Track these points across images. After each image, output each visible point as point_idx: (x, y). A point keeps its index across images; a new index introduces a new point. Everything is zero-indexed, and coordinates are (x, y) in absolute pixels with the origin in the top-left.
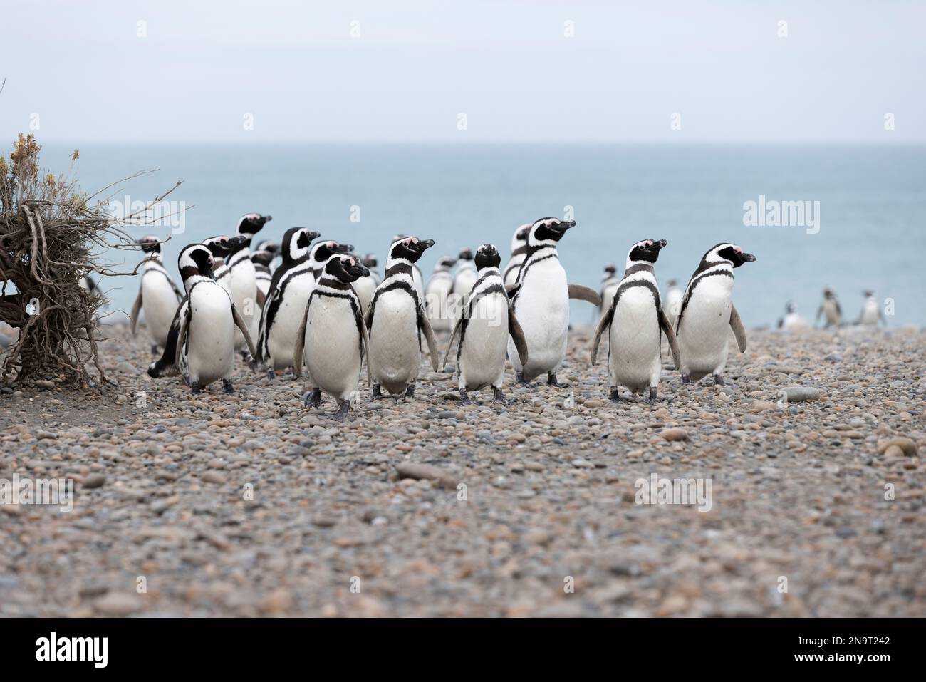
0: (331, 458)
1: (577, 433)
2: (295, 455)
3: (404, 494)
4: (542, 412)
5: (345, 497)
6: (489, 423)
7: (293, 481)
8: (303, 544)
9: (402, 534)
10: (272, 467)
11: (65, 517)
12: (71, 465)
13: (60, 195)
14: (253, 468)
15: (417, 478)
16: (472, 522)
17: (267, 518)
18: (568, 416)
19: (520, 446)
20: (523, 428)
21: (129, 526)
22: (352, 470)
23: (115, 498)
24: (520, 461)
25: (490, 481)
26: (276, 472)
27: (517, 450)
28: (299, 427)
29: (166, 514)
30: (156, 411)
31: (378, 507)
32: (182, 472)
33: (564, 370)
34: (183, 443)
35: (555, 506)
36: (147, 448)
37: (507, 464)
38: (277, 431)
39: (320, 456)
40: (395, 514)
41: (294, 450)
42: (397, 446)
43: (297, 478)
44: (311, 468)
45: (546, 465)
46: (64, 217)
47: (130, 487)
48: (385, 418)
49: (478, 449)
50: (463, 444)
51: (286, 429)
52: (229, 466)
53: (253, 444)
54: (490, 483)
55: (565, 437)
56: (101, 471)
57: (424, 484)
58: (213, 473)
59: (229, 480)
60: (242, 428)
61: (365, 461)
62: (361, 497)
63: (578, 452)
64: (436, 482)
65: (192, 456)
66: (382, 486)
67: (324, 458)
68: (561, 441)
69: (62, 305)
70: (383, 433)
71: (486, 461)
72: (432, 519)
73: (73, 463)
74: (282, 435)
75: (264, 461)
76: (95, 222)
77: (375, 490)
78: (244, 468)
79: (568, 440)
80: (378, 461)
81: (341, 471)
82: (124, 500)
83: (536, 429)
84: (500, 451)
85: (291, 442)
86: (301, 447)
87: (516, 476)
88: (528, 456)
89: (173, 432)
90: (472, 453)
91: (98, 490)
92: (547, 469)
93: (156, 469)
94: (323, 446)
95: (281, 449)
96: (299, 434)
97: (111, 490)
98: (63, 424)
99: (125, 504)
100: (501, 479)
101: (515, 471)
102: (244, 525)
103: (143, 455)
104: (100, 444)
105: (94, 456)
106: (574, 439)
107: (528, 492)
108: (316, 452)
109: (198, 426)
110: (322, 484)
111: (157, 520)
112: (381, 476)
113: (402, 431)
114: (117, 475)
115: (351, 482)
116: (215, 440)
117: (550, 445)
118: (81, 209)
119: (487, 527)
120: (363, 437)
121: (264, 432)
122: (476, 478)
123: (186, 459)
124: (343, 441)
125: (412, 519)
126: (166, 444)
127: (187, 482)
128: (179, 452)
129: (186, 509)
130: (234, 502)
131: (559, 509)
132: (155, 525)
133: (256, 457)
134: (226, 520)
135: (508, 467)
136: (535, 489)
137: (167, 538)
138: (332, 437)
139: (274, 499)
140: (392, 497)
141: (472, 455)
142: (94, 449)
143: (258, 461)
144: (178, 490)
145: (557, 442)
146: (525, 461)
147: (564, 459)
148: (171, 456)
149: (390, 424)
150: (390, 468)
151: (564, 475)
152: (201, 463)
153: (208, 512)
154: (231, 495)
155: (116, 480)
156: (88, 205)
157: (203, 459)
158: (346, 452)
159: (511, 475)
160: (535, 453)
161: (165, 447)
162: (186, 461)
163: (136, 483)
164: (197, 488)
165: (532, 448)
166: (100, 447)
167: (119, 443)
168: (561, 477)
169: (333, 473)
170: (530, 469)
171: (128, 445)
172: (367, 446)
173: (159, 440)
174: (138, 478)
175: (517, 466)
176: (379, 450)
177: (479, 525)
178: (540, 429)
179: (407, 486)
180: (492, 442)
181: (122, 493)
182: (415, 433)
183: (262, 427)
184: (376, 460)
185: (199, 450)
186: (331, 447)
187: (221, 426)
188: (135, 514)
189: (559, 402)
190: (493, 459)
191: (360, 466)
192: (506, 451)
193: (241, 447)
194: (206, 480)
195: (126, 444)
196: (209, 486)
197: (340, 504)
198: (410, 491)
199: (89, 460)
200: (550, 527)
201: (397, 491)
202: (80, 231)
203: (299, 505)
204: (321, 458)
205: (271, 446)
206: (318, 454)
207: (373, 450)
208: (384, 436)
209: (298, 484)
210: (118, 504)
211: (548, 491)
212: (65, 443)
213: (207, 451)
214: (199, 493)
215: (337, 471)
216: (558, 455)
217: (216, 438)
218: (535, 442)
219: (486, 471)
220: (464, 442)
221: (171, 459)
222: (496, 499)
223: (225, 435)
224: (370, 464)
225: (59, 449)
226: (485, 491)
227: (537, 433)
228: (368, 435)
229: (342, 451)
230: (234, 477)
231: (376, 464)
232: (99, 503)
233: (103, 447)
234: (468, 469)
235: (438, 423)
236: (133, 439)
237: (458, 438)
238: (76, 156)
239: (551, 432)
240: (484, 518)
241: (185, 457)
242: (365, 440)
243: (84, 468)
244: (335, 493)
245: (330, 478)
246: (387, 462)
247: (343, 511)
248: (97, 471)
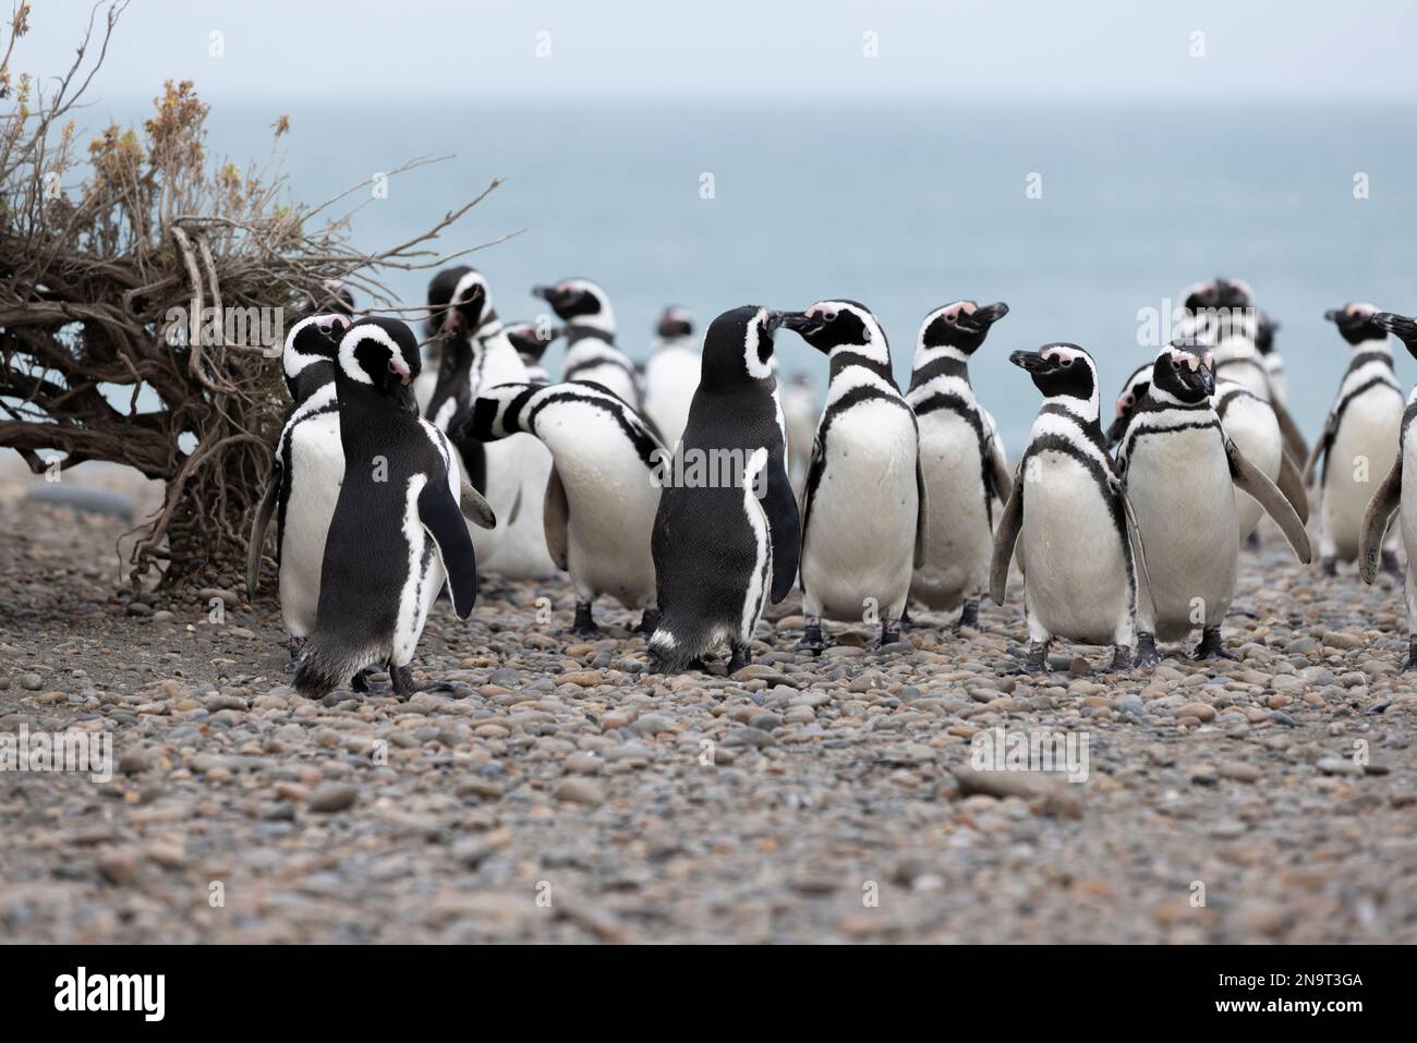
0: (815, 753)
1: (1322, 702)
2: (742, 745)
3: (973, 827)
4: (1246, 657)
5: (852, 833)
6: (1138, 681)
7: (743, 800)
8: (773, 928)
9: (977, 910)
10: (695, 770)
11: (277, 872)
12: (281, 764)
13: (249, 208)
14: (657, 771)
15: (998, 794)
16: (1121, 888)
17: (694, 876)
18: (1300, 666)
19: (1205, 729)
20: (1209, 692)
21: (412, 891)
22: (863, 778)
23: (377, 834)
24: (1206, 760)
25: (1150, 800)
26: (706, 780)
27: (1196, 737)
28: (744, 688)
29: (487, 867)
30: (446, 653)
31: (922, 855)
32: (512, 779)
33: (1279, 571)
34: (510, 720)
35: (1290, 854)
36: (436, 730)
37: (1182, 766)
38: (701, 695)
39: (792, 748)
40: (958, 869)
41: (740, 735)
42: (950, 728)
43: (750, 794)
44: (776, 772)
45: (1262, 768)
46: (257, 253)
47: (409, 810)
48: (920, 669)
49: (1117, 735)
50: (1086, 724)
51: (720, 692)
52: (608, 768)
53: (654, 723)
54: (1151, 804)
55: (1297, 711)
56: (345, 778)
57: (1014, 806)
58: (576, 782)
59: (611, 796)
60: (627, 689)
61: (887, 758)
62: (885, 832)
63: (1325, 742)
64: (1038, 802)
65: (528, 747)
66: (928, 810)
67: (803, 753)
68: (1288, 717)
69: (254, 434)
70: (920, 700)
71: (1138, 760)
72: (1036, 880)
73: (285, 761)
74: (712, 705)
75: (678, 757)
76: (321, 262)
77: (914, 820)
78: (637, 772)
79: (1303, 717)
80: (913, 759)
81: (840, 778)
82: (397, 837)
83: (1235, 694)
84: (1163, 739)
85: (731, 718)
86: (753, 729)
87: (1201, 790)
88: (1223, 750)
89: (487, 696)
90: (1106, 742)
91: (342, 816)
92: (1266, 776)
93: (457, 773)
94: (798, 727)
95: (712, 732)
96: (746, 703)
97: (369, 817)
98: (258, 680)
99: (400, 845)
100: (1171, 797)
101: (1200, 781)
102: (651, 891)
103: (428, 745)
104: (340, 721)
105: (327, 746)
106: (1317, 715)
107: (1230, 825)
108: (783, 739)
109: (537, 684)
110: (803, 806)
111: (468, 879)
112: (923, 791)
113: (957, 697)
114: (380, 786)
115: (862, 802)
116: (573, 714)
117: (1265, 728)
118: (292, 237)
119: (1151, 896)
120: (880, 708)
121: (673, 696)
122: (1121, 795)
123: (516, 753)
124: (838, 717)
125: (994, 879)
126: (475, 722)
127: (524, 800)
128: (502, 738)
129: (527, 857)
130: (622, 842)
131: (1297, 860)
132: (466, 890)
133: (662, 750)
134: (610, 879)
135: (1185, 772)
136: (1244, 818)
137: (493, 916)
138: (815, 708)
139: (707, 838)
140: (949, 833)
141: (1106, 747)
142: (327, 731)
143: (668, 758)
144: (507, 817)
145: (1281, 721)
146: (1218, 759)
147: (1300, 755)
148: (487, 748)
149: (932, 682)
150: (941, 775)
151: (1303, 788)
152: (550, 761)
153: (572, 863)
154: (617, 827)
155: (378, 796)
156: (308, 229)
157: (553, 754)
158: (845, 741)
159: (1190, 788)
160: (1240, 742)
161: (474, 727)
162: (518, 756)
163: (420, 802)
164: (545, 813)
165: (1230, 732)
166: (338, 729)
167: (377, 720)
168: (1296, 792)
169: (824, 784)
170: (1229, 777)
171: (397, 723)
172: (889, 728)
173: (459, 713)
174: (421, 791)
175: (1203, 770)
176: (913, 735)
177: (1136, 893)
178: (1243, 694)
179: (978, 811)
180: (1146, 721)
181: (393, 823)
182: (985, 700)
183: (669, 687)
184: (909, 756)
185: (543, 734)
186: (815, 729)
187: (585, 686)
188: (422, 866)
189: (1279, 638)
190: (1151, 756)
191: (878, 768)
192: (1177, 739)
193: (630, 728)
194: (562, 797)
195: (392, 721)
196: (571, 807)
197: (844, 848)
198: (986, 821)
199: (318, 754)
200: (1283, 899)
201: (959, 820)
202: (291, 281)
203: (760, 850)
204: (794, 752)
205: (690, 728)
206: (787, 743)
207: (900, 736)
208: (920, 707)
209: (755, 805)
210: (387, 847)
211: (1272, 823)
212: (266, 719)
213: (560, 737)
214: (551, 824)
215: (831, 780)
216: (1285, 749)
217: (576, 710)
218: (1236, 719)
219: (1140, 780)
220: (1088, 720)
221: (488, 753)
222: (1165, 838)
223: (594, 704)
224: (898, 765)
225: (254, 730)
226: (1141, 821)
227: (1239, 703)
228: (888, 704)
229: (838, 737)
230: (620, 791)
231: (911, 765)
232: (346, 842)
233: (346, 728)
234: (1101, 775)
235: (1032, 681)
236: (406, 712)
237: (1076, 712)
238: (283, 126)
239: (1267, 700)
240: (1147, 878)
241: (516, 749)
242: (885, 715)
243: (309, 770)
244: (832, 825)
245: (817, 794)
246: (933, 761)
247: (851, 863)
248: (336, 777)
